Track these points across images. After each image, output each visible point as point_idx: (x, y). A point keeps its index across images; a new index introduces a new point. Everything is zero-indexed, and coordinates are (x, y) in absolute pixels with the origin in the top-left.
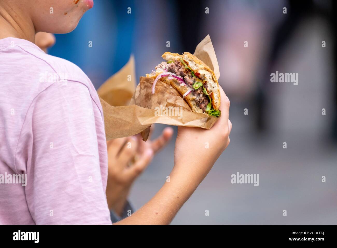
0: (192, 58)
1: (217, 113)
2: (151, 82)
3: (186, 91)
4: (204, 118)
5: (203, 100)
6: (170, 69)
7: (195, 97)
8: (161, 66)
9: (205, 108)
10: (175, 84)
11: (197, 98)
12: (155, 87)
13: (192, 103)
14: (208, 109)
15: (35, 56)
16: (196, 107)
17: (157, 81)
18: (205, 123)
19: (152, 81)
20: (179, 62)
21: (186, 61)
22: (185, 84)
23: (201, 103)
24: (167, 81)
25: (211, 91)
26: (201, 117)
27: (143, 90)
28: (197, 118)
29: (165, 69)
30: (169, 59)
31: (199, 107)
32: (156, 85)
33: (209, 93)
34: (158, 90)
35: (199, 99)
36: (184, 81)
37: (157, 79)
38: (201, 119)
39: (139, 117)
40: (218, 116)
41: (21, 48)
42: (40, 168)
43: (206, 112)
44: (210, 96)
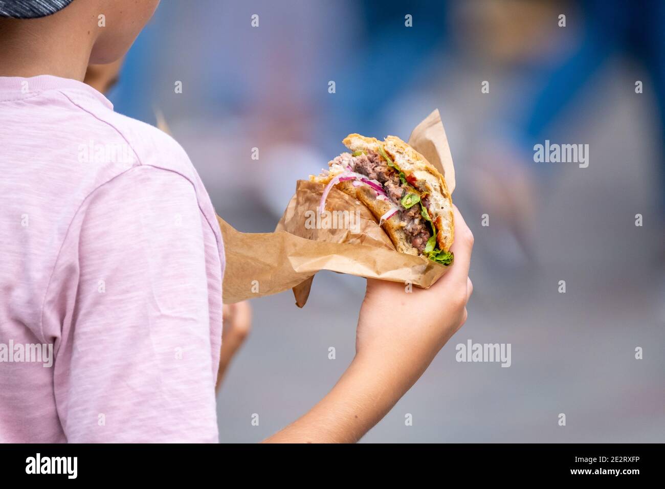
0: (401, 147)
1: (445, 258)
2: (318, 190)
3: (387, 210)
4: (420, 264)
5: (420, 230)
6: (358, 167)
7: (404, 224)
8: (341, 160)
9: (423, 246)
10: (366, 197)
11: (407, 226)
12: (326, 201)
13: (397, 236)
14: (429, 248)
15: (94, 116)
16: (405, 243)
17: (331, 190)
18: (420, 275)
19: (321, 189)
20: (377, 153)
21: (391, 152)
22: (386, 197)
23: (416, 235)
24: (350, 190)
25: (437, 215)
26: (414, 264)
27: (301, 205)
28: (406, 265)
29: (348, 167)
30: (357, 148)
31: (411, 244)
32: (329, 196)
33: (432, 218)
34: (331, 207)
35: (413, 229)
36: (385, 190)
37: (330, 185)
38: (413, 267)
39: (291, 255)
40: (448, 263)
41: (68, 98)
42: (85, 333)
43: (424, 254)
44: (434, 223)
